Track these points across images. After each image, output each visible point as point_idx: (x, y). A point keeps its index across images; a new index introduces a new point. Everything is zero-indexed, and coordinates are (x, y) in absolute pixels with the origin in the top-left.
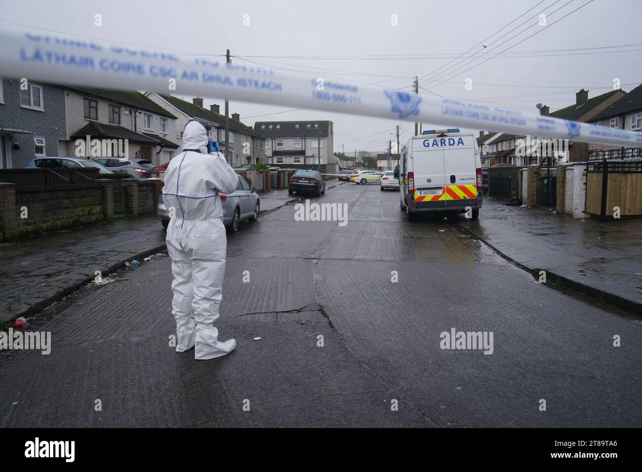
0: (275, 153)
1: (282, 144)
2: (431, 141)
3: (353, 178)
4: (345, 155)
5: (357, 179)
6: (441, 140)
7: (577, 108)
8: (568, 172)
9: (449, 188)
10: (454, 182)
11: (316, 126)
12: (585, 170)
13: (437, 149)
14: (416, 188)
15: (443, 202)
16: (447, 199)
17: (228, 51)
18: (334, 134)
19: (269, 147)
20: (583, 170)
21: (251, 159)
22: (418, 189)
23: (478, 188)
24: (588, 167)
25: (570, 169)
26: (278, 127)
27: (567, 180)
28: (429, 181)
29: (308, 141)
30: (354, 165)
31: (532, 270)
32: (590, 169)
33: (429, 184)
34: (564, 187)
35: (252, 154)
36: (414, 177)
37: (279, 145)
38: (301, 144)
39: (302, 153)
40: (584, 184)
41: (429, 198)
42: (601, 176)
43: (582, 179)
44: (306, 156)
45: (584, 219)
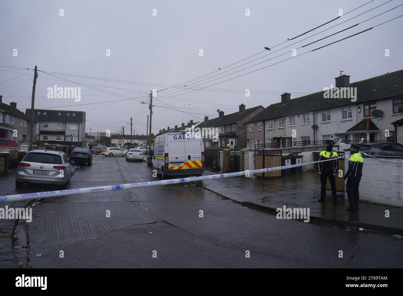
0: (42, 133)
1: (48, 126)
2: (178, 136)
3: (104, 152)
4: (88, 134)
5: (107, 153)
6: (183, 136)
7: (240, 114)
8: (245, 154)
9: (187, 163)
10: (190, 159)
11: (74, 115)
12: (254, 154)
13: (181, 141)
14: (169, 162)
15: (184, 170)
16: (186, 168)
17: (36, 67)
18: (86, 121)
19: (38, 127)
20: (253, 154)
21: (26, 136)
22: (171, 163)
23: (202, 162)
24: (255, 152)
25: (247, 153)
26: (45, 114)
27: (245, 159)
28: (177, 158)
29: (67, 125)
30: (95, 141)
31: (242, 203)
32: (256, 153)
33: (177, 160)
34: (244, 162)
35: (27, 133)
36: (169, 156)
37: (45, 126)
38: (62, 127)
39: (63, 133)
40: (254, 161)
41: (176, 168)
42: (262, 157)
43: (253, 158)
44: (66, 135)
45: (254, 179)
